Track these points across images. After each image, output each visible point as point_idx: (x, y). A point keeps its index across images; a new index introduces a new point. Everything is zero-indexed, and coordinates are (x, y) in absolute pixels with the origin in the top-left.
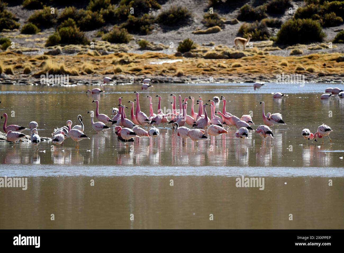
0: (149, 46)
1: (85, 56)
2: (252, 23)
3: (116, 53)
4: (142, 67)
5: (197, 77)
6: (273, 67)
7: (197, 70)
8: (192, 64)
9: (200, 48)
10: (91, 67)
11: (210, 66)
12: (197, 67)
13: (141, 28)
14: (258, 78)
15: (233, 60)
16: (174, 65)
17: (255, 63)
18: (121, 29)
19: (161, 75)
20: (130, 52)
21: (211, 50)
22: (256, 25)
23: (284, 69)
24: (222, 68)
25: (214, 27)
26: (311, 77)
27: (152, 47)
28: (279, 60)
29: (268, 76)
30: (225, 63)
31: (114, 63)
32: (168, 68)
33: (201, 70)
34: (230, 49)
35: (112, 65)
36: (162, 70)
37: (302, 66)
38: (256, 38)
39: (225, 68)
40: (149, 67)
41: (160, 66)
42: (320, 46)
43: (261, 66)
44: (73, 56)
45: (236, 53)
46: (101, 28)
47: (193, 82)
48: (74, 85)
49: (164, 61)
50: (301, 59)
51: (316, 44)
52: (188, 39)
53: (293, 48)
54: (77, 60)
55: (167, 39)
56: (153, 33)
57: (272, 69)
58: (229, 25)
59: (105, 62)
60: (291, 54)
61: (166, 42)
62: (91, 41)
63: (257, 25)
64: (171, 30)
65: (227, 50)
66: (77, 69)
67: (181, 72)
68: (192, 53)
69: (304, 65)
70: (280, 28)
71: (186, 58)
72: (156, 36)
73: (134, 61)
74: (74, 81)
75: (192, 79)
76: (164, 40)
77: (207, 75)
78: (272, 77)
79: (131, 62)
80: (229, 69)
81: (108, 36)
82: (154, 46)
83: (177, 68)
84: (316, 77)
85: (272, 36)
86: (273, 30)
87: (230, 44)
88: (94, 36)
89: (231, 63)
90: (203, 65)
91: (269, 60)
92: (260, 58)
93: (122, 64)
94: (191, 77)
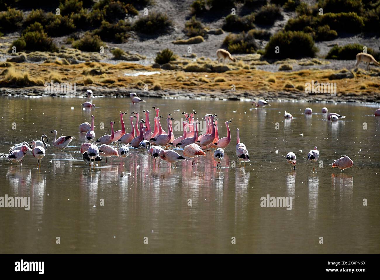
0: (124, 56)
1: (53, 64)
2: (239, 34)
3: (88, 62)
4: (115, 79)
5: (176, 91)
6: (259, 83)
7: (176, 84)
8: (171, 77)
9: (181, 60)
10: (59, 77)
11: (191, 80)
12: (177, 80)
13: (116, 35)
14: (243, 95)
15: (216, 74)
16: (151, 77)
17: (240, 78)
18: (94, 36)
19: (136, 88)
20: (103, 61)
21: (192, 63)
22: (242, 37)
23: (271, 86)
24: (204, 83)
25: (196, 37)
26: (300, 96)
27: (127, 57)
28: (266, 76)
29: (253, 93)
30: (207, 77)
31: (84, 73)
32: (144, 81)
33: (181, 84)
34: (213, 62)
35: (82, 75)
36: (137, 82)
37: (291, 83)
38: (242, 50)
39: (207, 82)
40: (123, 78)
41: (135, 78)
42: (312, 61)
43: (246, 82)
44: (39, 64)
45: (220, 67)
46: (71, 35)
47: (171, 98)
48: (39, 97)
49: (140, 73)
50: (291, 75)
51: (308, 59)
52: (168, 49)
53: (282, 63)
54: (43, 69)
55: (144, 49)
56: (129, 42)
57: (258, 85)
58: (213, 36)
59: (74, 72)
60: (280, 70)
61: (143, 52)
62: (60, 48)
63: (244, 36)
64: (149, 38)
65: (210, 62)
66: (43, 79)
67: (158, 86)
68: (171, 65)
69: (293, 82)
70: (269, 41)
71: (164, 70)
72: (132, 45)
73: (107, 72)
74: (39, 92)
75: (171, 94)
76: (141, 50)
77: (187, 90)
78: (258, 94)
79: (104, 73)
80: (211, 84)
81: (78, 43)
82: (129, 56)
83: (154, 81)
84: (306, 95)
85: (260, 48)
86: (261, 42)
87: (213, 57)
88: (63, 43)
89: (214, 77)
90: (183, 78)
91: (255, 75)
92: (245, 73)
93: (93, 75)
94: (169, 92)
